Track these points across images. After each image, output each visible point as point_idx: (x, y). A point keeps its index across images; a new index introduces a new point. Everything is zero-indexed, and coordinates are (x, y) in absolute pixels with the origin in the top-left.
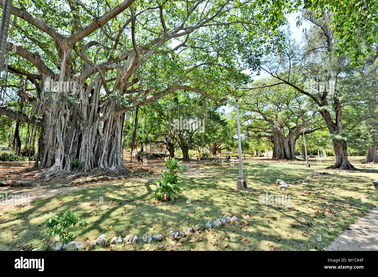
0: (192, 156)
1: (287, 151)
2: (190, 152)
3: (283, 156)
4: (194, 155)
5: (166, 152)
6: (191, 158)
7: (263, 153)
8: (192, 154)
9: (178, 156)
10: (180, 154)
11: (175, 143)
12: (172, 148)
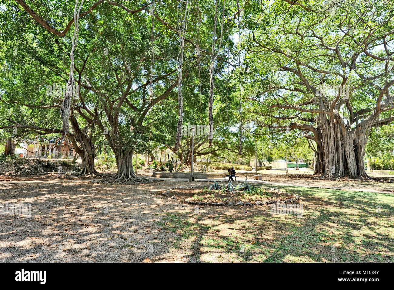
0: (138, 168)
1: (351, 162)
2: (137, 158)
3: (341, 170)
4: (143, 164)
5: (75, 159)
6: (136, 172)
7: (271, 162)
8: (138, 164)
9: (105, 166)
10: (112, 162)
11: (99, 135)
12: (89, 149)
